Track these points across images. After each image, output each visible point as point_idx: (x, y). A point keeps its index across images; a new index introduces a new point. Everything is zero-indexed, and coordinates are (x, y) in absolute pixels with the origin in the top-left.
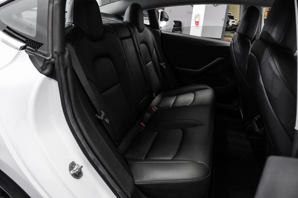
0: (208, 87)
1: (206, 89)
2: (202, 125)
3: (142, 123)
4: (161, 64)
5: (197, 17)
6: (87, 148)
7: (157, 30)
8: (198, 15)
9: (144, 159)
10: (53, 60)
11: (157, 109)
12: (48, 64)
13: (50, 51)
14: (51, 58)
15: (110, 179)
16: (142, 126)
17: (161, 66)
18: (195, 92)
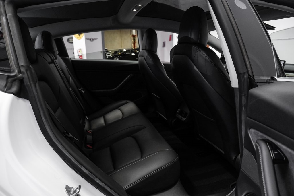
0: (127, 101)
1: (127, 103)
2: (145, 127)
3: (88, 146)
4: (80, 89)
5: (79, 51)
6: (79, 165)
7: (67, 58)
8: (80, 49)
9: (113, 170)
10: (20, 75)
11: (92, 131)
12: (14, 81)
13: (14, 66)
14: (17, 74)
15: (109, 189)
16: (90, 148)
17: (80, 92)
18: (120, 108)
